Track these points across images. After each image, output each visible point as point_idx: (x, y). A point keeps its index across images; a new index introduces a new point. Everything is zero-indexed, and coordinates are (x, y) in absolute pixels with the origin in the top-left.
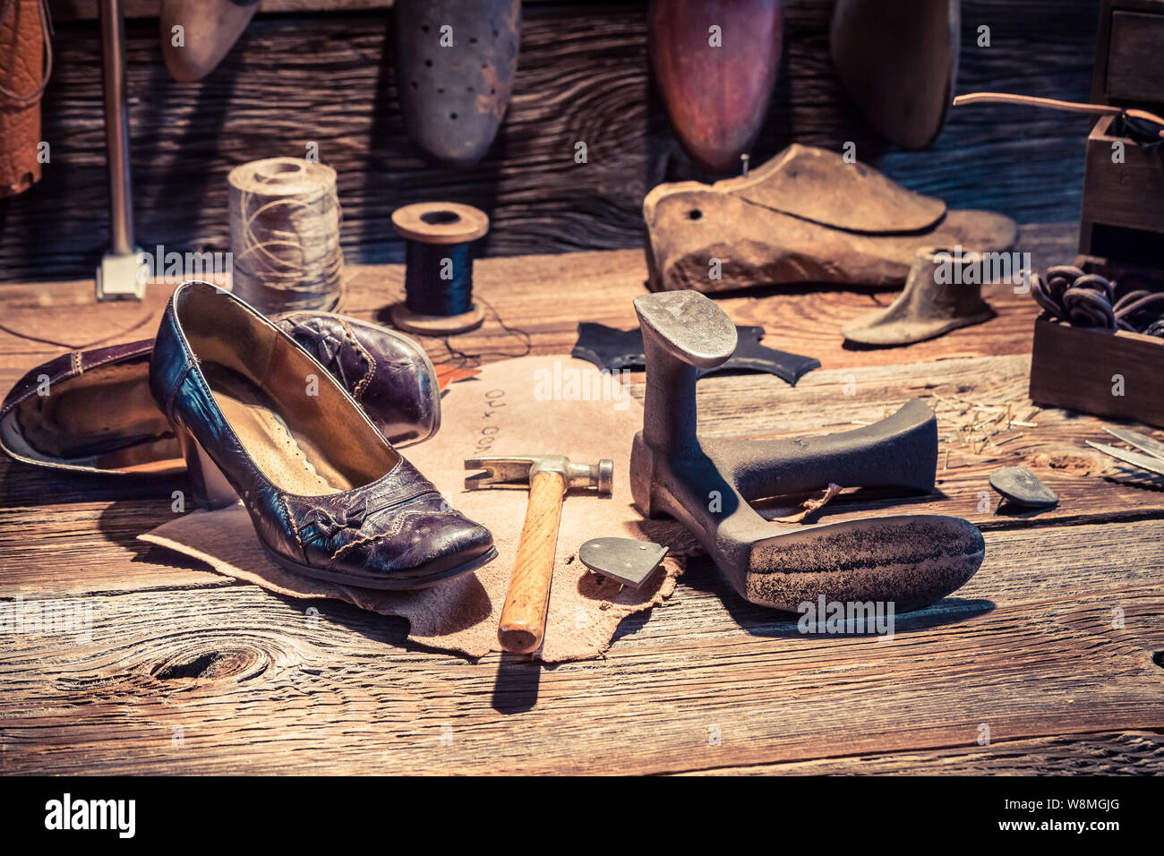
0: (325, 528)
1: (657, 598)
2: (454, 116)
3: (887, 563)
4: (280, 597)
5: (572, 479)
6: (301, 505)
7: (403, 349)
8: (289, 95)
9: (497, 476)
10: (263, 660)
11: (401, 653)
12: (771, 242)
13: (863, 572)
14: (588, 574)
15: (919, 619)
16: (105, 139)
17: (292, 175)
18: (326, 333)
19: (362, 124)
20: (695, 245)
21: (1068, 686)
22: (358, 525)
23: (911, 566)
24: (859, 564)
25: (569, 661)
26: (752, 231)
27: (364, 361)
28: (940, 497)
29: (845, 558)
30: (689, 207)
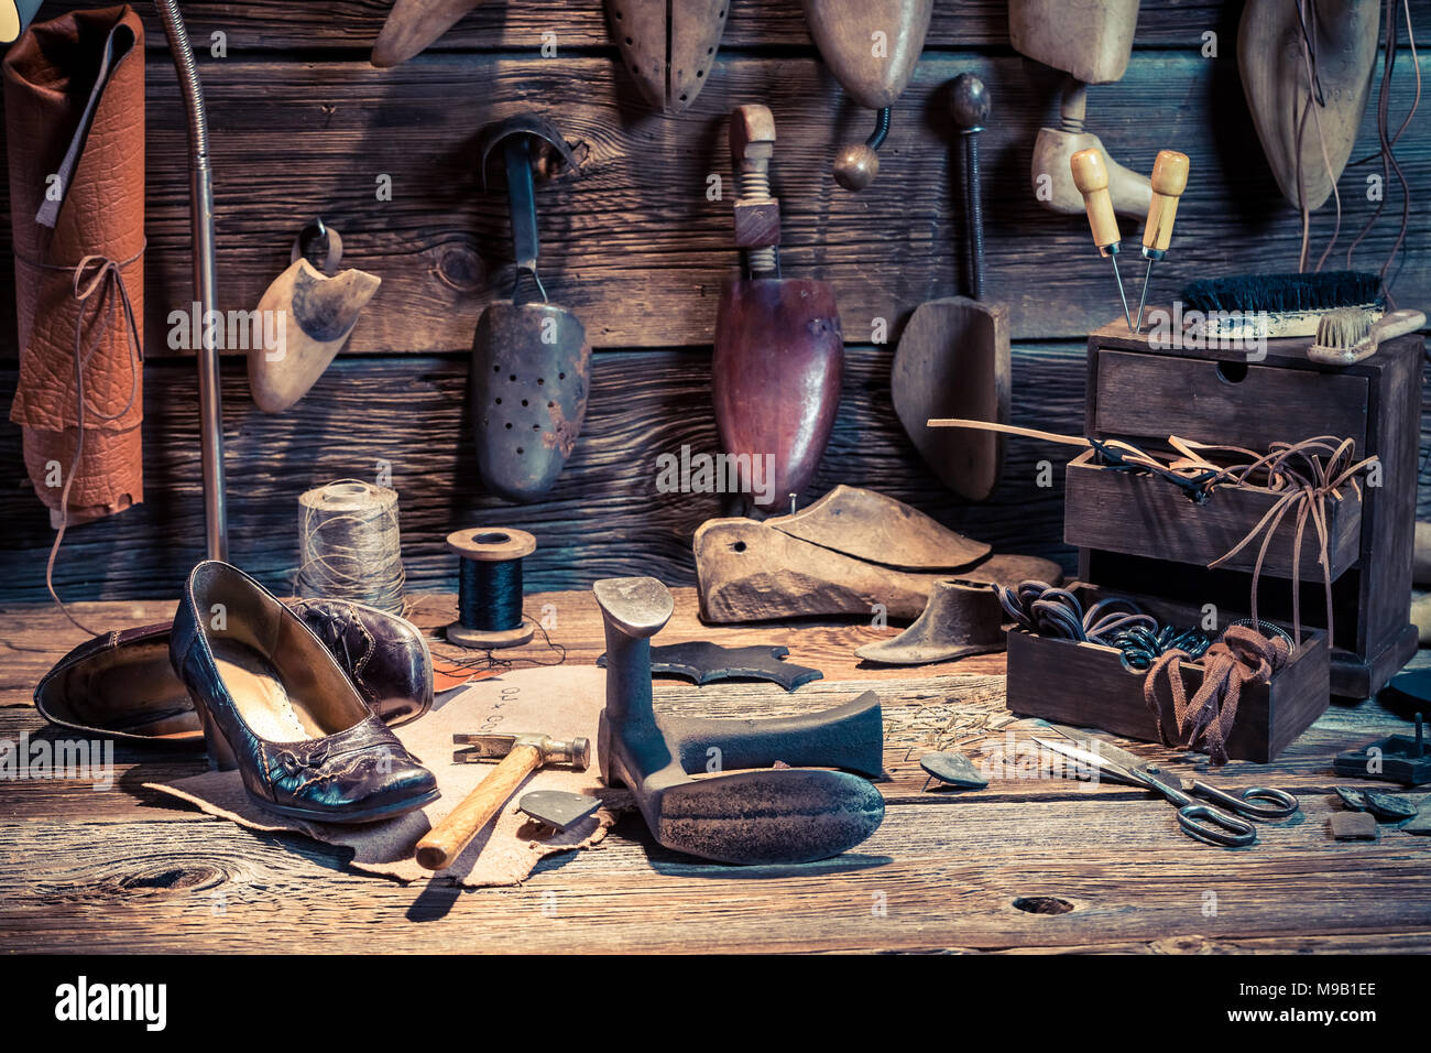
0: (290, 768)
1: (586, 843)
2: (520, 451)
3: (787, 814)
4: (250, 830)
5: (550, 753)
6: (275, 749)
7: (402, 631)
8: (378, 432)
9: (484, 751)
10: (218, 876)
11: (344, 876)
12: (809, 573)
13: (765, 821)
14: (530, 823)
15: (818, 868)
16: (202, 470)
17: (358, 495)
18: (336, 615)
19: (448, 462)
20: (738, 575)
21: (925, 919)
22: (318, 766)
23: (810, 818)
24: (761, 813)
25: (487, 886)
26: (795, 564)
27: (366, 640)
28: (887, 780)
29: (748, 807)
30: (734, 539)
